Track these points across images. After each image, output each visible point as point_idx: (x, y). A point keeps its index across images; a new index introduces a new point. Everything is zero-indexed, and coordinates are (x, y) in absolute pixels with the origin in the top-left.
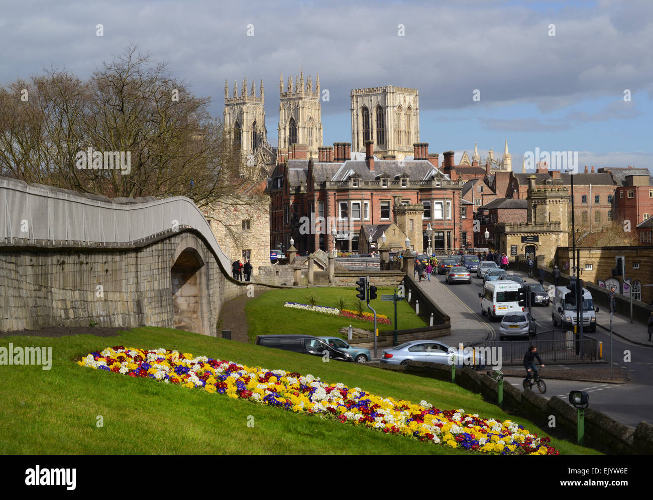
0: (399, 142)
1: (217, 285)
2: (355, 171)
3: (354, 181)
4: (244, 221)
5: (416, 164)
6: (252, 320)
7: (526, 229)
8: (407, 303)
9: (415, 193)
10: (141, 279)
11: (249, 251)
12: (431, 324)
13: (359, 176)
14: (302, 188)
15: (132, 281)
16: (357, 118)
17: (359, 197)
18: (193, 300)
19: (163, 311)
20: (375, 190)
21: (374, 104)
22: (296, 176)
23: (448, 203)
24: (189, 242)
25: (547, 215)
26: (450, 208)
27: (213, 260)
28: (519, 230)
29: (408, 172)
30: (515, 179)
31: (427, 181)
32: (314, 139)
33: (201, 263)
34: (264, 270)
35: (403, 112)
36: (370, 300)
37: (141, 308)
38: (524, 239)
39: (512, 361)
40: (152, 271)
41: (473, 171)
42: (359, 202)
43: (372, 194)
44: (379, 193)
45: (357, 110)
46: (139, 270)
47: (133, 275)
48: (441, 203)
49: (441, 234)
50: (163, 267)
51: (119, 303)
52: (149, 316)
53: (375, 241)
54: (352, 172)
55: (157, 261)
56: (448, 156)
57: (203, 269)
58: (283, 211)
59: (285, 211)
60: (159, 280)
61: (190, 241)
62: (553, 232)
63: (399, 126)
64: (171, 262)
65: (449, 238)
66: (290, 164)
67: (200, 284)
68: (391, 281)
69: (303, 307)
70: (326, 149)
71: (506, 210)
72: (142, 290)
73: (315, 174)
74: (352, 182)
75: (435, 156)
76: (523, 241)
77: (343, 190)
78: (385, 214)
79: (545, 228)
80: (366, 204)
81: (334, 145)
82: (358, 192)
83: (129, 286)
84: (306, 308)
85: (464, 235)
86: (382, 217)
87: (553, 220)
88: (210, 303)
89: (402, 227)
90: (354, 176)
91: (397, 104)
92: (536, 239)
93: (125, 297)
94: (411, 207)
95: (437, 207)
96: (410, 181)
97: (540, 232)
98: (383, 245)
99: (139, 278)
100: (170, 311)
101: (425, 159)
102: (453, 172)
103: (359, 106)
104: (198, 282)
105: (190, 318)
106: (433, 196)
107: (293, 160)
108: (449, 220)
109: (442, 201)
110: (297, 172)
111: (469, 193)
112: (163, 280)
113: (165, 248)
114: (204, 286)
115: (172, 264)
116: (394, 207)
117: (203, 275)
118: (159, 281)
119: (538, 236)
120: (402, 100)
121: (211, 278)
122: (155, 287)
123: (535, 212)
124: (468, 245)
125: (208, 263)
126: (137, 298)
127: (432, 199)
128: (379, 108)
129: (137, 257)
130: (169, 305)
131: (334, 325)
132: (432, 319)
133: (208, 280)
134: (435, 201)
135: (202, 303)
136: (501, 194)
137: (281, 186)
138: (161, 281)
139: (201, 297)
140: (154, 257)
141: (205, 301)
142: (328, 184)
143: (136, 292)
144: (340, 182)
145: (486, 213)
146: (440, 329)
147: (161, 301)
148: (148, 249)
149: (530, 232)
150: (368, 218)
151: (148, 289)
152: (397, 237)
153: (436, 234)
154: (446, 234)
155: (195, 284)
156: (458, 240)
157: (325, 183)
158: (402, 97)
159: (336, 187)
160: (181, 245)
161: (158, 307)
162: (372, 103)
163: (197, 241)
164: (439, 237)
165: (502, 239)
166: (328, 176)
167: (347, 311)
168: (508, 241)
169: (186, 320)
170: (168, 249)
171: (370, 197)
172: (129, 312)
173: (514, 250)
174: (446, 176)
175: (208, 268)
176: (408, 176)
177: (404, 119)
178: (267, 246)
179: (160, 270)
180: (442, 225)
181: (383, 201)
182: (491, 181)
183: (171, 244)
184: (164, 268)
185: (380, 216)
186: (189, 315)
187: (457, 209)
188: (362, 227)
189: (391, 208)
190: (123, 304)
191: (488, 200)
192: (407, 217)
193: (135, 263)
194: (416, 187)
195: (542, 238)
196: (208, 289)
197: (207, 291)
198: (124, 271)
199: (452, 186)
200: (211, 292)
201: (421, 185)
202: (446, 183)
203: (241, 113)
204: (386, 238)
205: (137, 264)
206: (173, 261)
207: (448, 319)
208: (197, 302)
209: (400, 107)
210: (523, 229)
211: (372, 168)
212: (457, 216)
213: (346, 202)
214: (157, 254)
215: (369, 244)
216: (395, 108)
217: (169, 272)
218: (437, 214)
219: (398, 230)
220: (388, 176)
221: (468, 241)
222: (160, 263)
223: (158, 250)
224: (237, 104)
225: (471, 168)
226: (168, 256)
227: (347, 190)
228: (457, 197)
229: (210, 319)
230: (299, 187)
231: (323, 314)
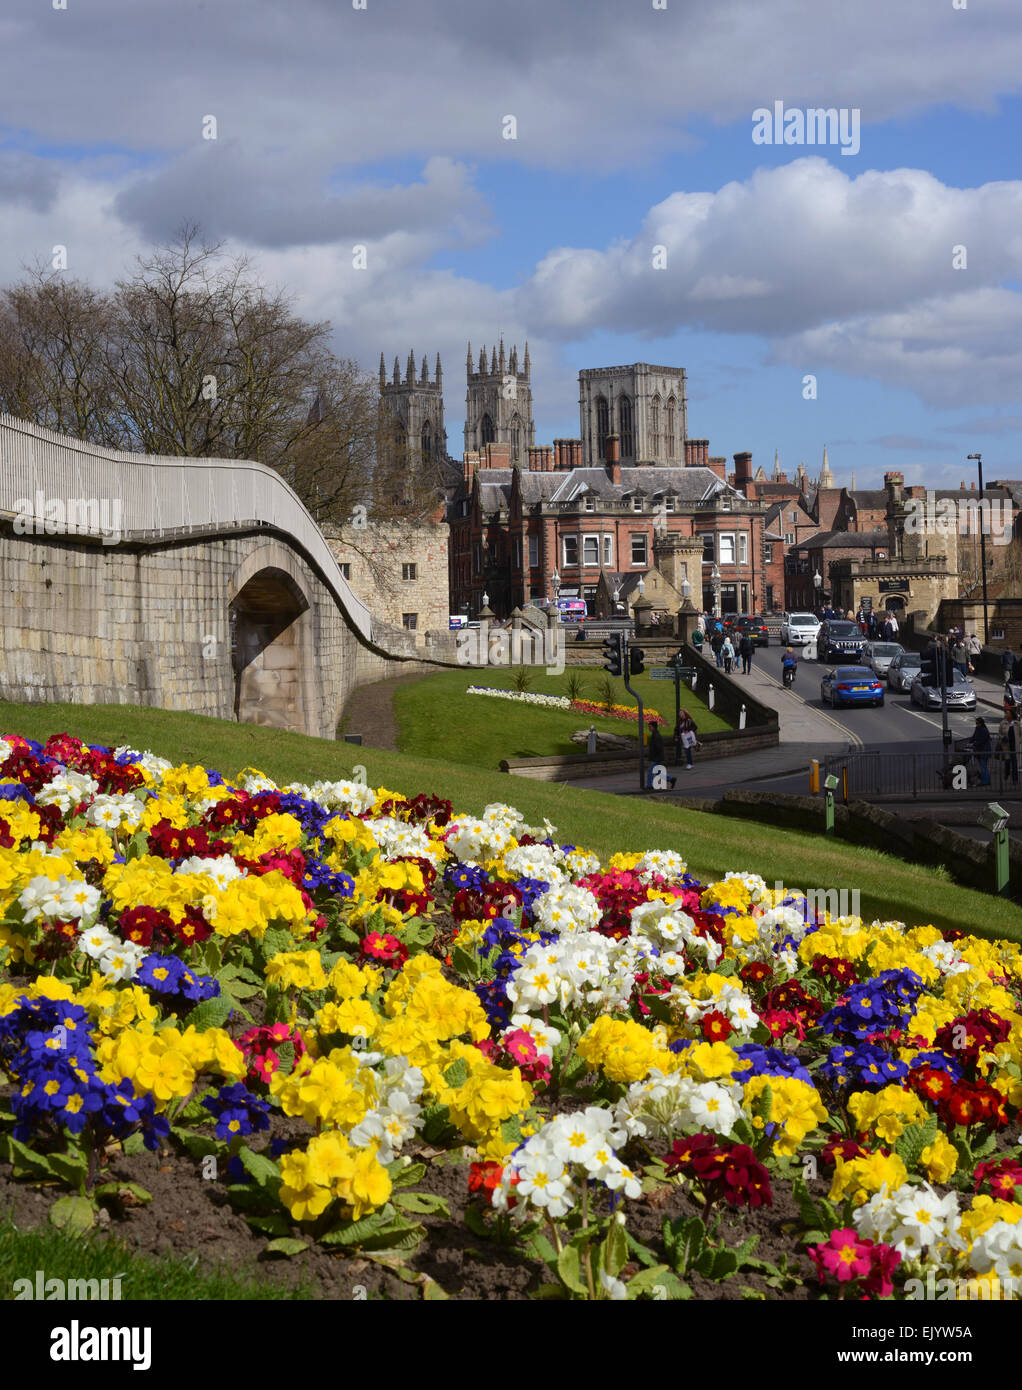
0: (656, 452)
1: (338, 650)
2: (589, 485)
3: (588, 502)
4: (405, 566)
5: (690, 473)
6: (404, 717)
7: (887, 570)
8: (691, 693)
9: (688, 520)
10: (148, 615)
11: (415, 615)
12: (742, 725)
13: (597, 493)
14: (502, 516)
15: (124, 614)
16: (589, 416)
17: (597, 527)
18: (287, 676)
19: (207, 688)
20: (623, 516)
21: (616, 392)
22: (493, 497)
23: (743, 538)
24: (276, 557)
25: (922, 545)
26: (746, 546)
27: (329, 600)
28: (875, 570)
29: (676, 486)
30: (851, 500)
31: (707, 501)
32: (522, 446)
33: (301, 603)
34: (435, 639)
35: (662, 405)
36: (632, 677)
37: (146, 676)
38: (883, 587)
39: (915, 793)
40: (179, 602)
41: (780, 489)
42: (597, 536)
43: (617, 523)
44: (628, 521)
45: (590, 403)
46: (144, 594)
47: (129, 602)
48: (731, 538)
49: (732, 589)
50: (207, 596)
51: (88, 661)
52: (169, 695)
53: (623, 599)
54: (584, 487)
55: (193, 581)
56: (742, 460)
57: (307, 616)
58: (472, 553)
59: (475, 553)
60: (197, 623)
61: (277, 555)
62: (934, 574)
63: (655, 428)
64: (229, 589)
65: (744, 594)
66: (482, 476)
67: (302, 644)
68: (658, 655)
69: (502, 694)
70: (541, 451)
71: (836, 550)
72: (153, 638)
73: (524, 491)
74: (585, 504)
75: (720, 461)
76: (881, 591)
77: (569, 517)
78: (639, 556)
79: (920, 567)
80: (607, 540)
81: (555, 443)
82: (595, 520)
83: (116, 627)
84: (508, 695)
85: (769, 590)
86: (634, 561)
87: (933, 552)
88: (321, 682)
89: (668, 575)
90: (587, 493)
91: (652, 392)
92: (905, 586)
93: (104, 649)
94: (684, 542)
95: (724, 544)
96: (679, 502)
97: (911, 574)
98: (641, 598)
99: (144, 612)
100: (224, 690)
101: (704, 466)
102: (750, 488)
103: (593, 396)
104: (297, 641)
105: (281, 712)
106: (718, 526)
107: (488, 470)
108: (744, 565)
109: (733, 535)
110: (494, 488)
111: (775, 523)
112: (208, 624)
113: (214, 559)
114: (309, 649)
115: (231, 594)
116: (655, 542)
117: (307, 626)
118: (198, 625)
119: (907, 581)
120: (660, 385)
121: (324, 634)
122: (186, 634)
123: (901, 541)
124: (776, 606)
125: (317, 605)
126: (137, 655)
127: (716, 531)
128: (624, 398)
129: (138, 566)
130: (222, 676)
131: (561, 726)
132: (743, 717)
133: (318, 638)
134: (721, 535)
135: (304, 683)
136: (826, 526)
137: (468, 513)
138: (202, 624)
139: (303, 670)
140: (185, 573)
141: (310, 677)
142: (544, 506)
143: (136, 641)
144: (564, 502)
145: (804, 555)
146: (760, 734)
147: (202, 667)
148: (170, 553)
149: (894, 575)
150: (611, 563)
151: (169, 637)
152: (660, 591)
153: (724, 589)
154: (739, 588)
155: (291, 644)
156: (759, 598)
157: (539, 505)
158: (660, 380)
159: (557, 512)
160: (255, 557)
161: (194, 679)
162: (612, 393)
163: (291, 558)
164: (727, 593)
165: (845, 586)
166: (545, 493)
167: (584, 701)
168: (855, 590)
169: (273, 715)
170: (220, 560)
171: (613, 528)
172: (114, 683)
173: (867, 605)
174: (739, 493)
175: (317, 615)
176: (676, 493)
177: (663, 416)
178: (444, 607)
179: (201, 602)
180: (733, 573)
181: (634, 534)
182: (810, 503)
183: (229, 552)
184: (212, 599)
185: (631, 559)
186: (280, 705)
187: (757, 548)
188: (602, 576)
189: (650, 544)
190: (98, 665)
191: (806, 535)
192: (677, 559)
193: (133, 578)
194: (689, 511)
195: (915, 585)
196: (318, 654)
197: (315, 659)
198: (101, 590)
199: (748, 510)
200: (324, 661)
201: (697, 509)
202: (738, 504)
203: (407, 406)
204: (645, 588)
205: (138, 581)
206: (234, 588)
207: (774, 715)
208: (295, 681)
209: (657, 397)
210: (883, 569)
211: (616, 480)
212: (757, 558)
213: (574, 537)
214: (192, 567)
215: (613, 603)
216: (650, 399)
217: (225, 609)
218: (725, 556)
219: (661, 580)
220: (644, 494)
221: (775, 600)
222: (201, 588)
223: (196, 560)
224: (399, 393)
225: (774, 485)
226: (220, 576)
227: (577, 517)
228: (756, 527)
229: (321, 712)
230: (498, 514)
231: (540, 706)
